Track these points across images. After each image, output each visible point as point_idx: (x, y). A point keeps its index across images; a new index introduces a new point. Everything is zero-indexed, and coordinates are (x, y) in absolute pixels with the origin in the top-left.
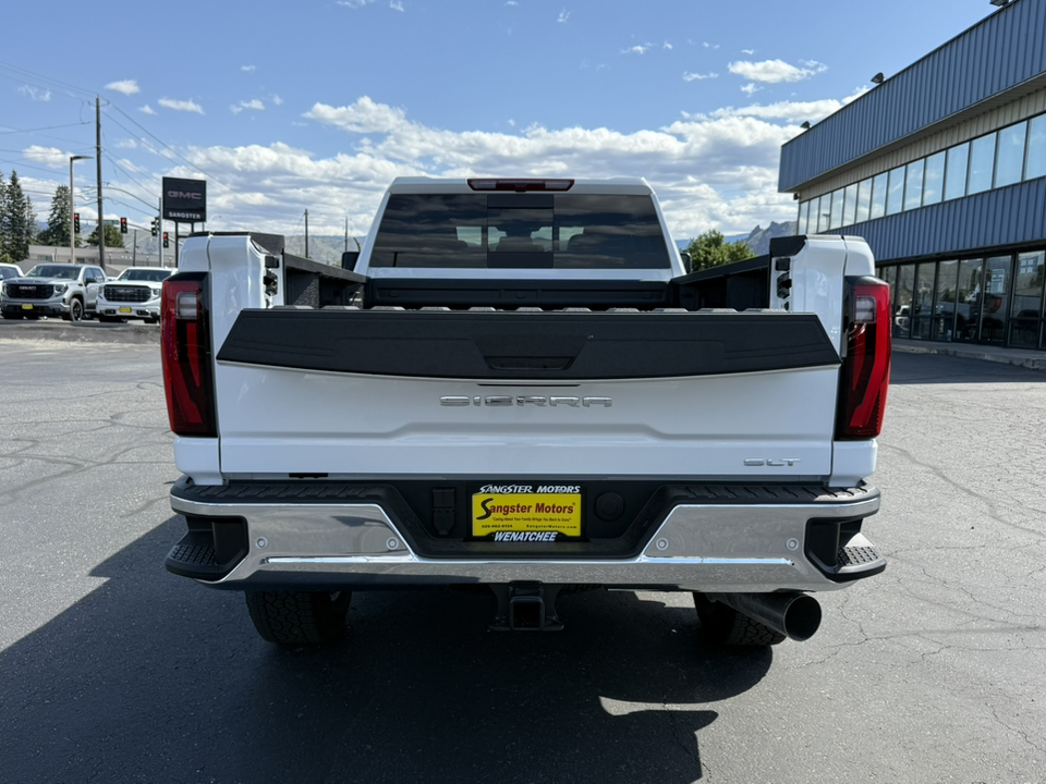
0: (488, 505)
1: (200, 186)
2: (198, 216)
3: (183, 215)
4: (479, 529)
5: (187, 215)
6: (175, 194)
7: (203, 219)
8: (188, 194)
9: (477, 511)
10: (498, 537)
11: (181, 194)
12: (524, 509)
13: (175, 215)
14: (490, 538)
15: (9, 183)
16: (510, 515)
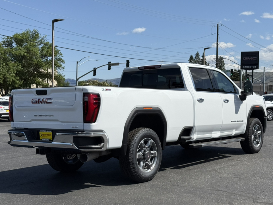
0: (42, 134)
1: (256, 54)
2: (255, 67)
3: (249, 67)
4: (41, 139)
5: (251, 67)
6: (246, 58)
7: (257, 68)
8: (251, 58)
9: (40, 135)
10: (43, 140)
11: (248, 58)
12: (46, 135)
13: (245, 67)
14: (42, 140)
15: (201, 58)
16: (44, 136)
